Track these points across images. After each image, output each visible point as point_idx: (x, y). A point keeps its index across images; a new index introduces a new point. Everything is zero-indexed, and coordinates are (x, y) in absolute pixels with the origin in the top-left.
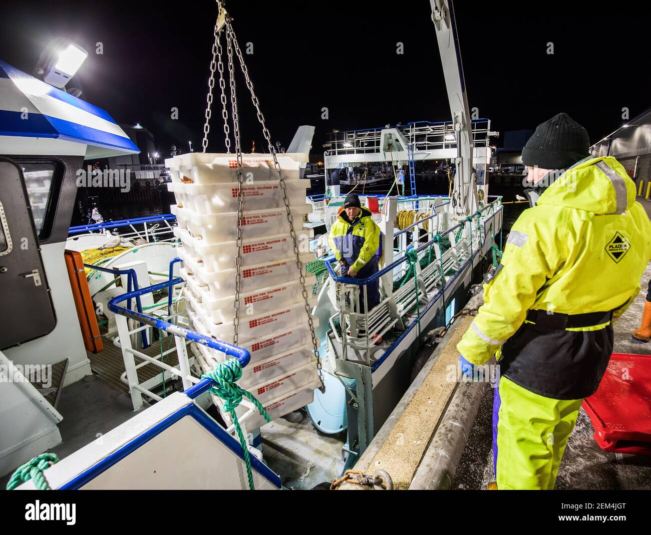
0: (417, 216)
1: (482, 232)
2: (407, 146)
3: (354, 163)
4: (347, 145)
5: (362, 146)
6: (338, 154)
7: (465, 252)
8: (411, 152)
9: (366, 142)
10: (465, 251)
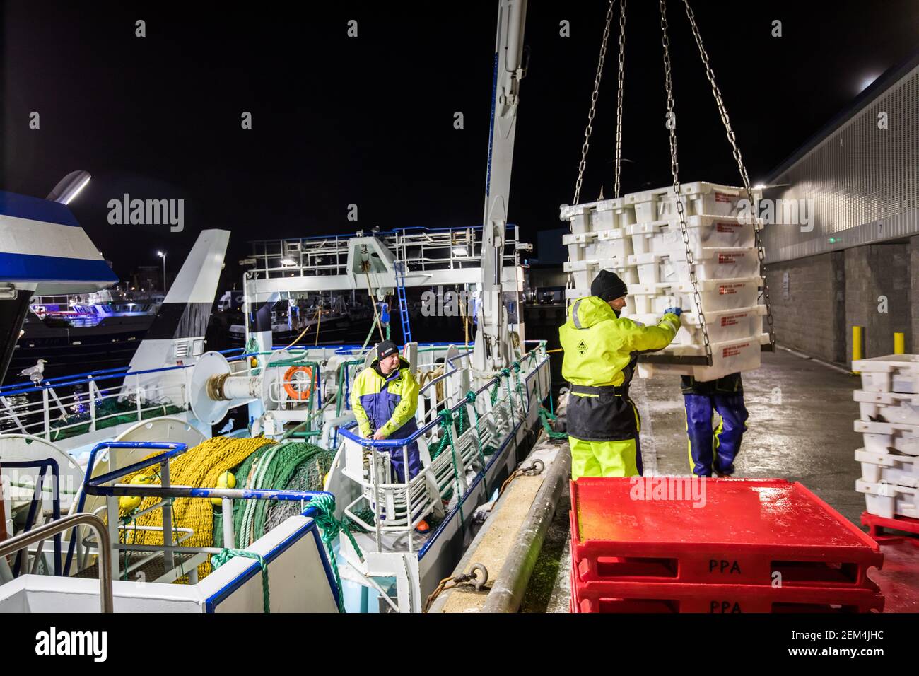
0: (421, 376)
1: (524, 394)
2: (393, 265)
3: (299, 292)
4: (288, 263)
5: (313, 263)
6: (270, 277)
7: (504, 423)
8: (399, 274)
9: (319, 257)
10: (504, 421)
